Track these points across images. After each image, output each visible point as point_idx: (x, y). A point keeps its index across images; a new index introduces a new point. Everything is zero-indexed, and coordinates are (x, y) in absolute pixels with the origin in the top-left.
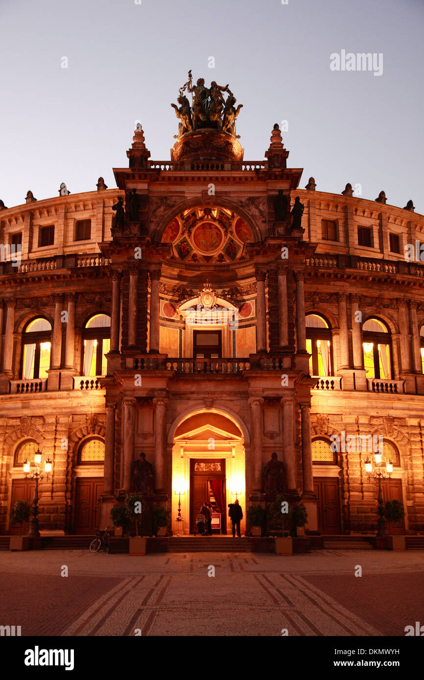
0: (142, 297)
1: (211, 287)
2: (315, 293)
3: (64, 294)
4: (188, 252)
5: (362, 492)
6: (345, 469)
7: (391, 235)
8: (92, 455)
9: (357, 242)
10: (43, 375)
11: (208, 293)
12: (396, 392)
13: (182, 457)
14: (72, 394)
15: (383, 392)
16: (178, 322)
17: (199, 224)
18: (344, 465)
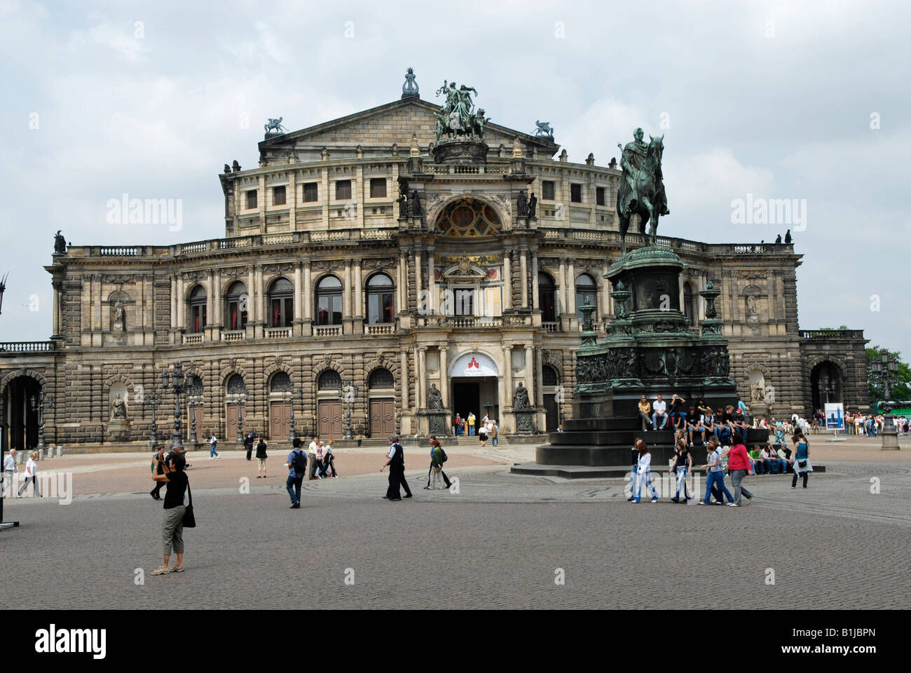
2: (542, 258)
3: (352, 260)
7: (597, 188)
9: (570, 200)
11: (465, 262)
14: (365, 337)
16: (442, 283)
17: (457, 208)
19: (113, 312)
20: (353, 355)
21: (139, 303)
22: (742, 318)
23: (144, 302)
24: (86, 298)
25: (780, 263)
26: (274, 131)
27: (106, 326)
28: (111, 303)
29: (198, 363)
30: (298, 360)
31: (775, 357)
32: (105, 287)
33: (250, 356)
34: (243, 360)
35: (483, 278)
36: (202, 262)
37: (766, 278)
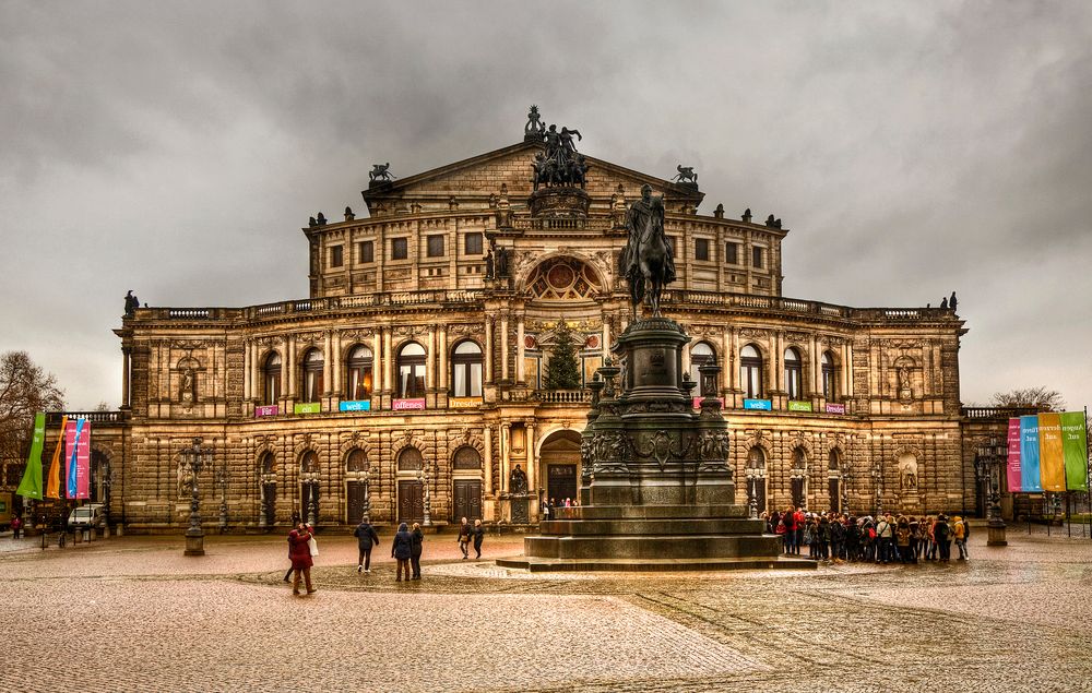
3: (436, 325)
4: (544, 290)
13: (542, 464)
14: (449, 412)
16: (536, 351)
17: (554, 267)
19: (183, 382)
20: (436, 431)
21: (210, 371)
22: (893, 394)
23: (215, 369)
24: (154, 365)
25: (938, 331)
26: (380, 178)
27: (175, 395)
28: (180, 370)
29: (271, 438)
30: (376, 436)
31: (929, 437)
32: (174, 352)
33: (325, 430)
34: (318, 435)
35: (583, 347)
36: (277, 327)
37: (921, 348)
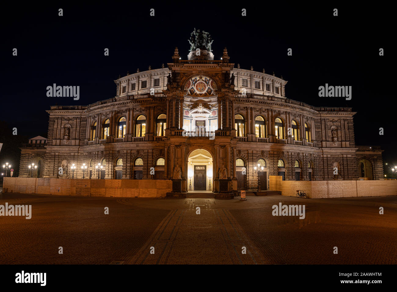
0: (177, 109)
1: (202, 105)
2: (238, 108)
4: (194, 92)
5: (253, 176)
6: (248, 169)
7: (266, 84)
8: (160, 163)
9: (254, 87)
10: (143, 135)
11: (201, 107)
12: (267, 142)
13: (191, 165)
14: (153, 142)
15: (262, 142)
16: (190, 117)
17: (198, 82)
18: (247, 167)
19: (65, 132)
20: (148, 151)
23: (76, 128)
24: (55, 126)
25: (346, 116)
27: (62, 137)
31: (345, 156)
32: (63, 122)
35: (210, 115)
36: (96, 111)
37: (340, 122)
